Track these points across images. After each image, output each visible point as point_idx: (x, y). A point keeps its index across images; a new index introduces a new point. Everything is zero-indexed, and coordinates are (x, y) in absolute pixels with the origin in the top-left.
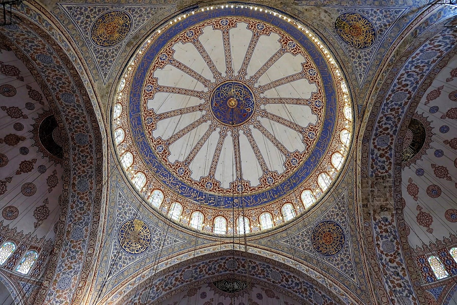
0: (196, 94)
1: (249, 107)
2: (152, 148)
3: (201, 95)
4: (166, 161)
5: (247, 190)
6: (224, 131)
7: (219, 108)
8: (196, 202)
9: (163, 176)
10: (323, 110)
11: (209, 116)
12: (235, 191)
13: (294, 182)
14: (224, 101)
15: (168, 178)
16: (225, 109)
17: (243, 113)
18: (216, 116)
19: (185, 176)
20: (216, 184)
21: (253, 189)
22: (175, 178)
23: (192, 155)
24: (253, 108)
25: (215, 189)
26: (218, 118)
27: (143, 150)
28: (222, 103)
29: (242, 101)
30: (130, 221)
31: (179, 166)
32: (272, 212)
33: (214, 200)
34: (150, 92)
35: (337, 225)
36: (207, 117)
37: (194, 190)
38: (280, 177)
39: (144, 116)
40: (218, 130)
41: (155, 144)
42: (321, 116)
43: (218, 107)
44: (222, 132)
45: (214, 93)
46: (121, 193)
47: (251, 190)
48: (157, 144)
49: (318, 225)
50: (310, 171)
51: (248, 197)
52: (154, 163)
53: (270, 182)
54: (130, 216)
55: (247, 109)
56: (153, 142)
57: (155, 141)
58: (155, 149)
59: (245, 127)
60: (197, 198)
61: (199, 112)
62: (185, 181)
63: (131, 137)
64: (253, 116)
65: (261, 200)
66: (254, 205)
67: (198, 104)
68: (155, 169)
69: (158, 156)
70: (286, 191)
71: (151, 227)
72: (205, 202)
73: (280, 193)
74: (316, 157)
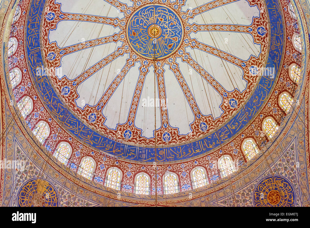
0: (109, 21)
1: (176, 35)
2: (56, 91)
3: (115, 22)
4: (73, 105)
5: (175, 139)
6: (145, 67)
7: (139, 38)
8: (113, 156)
9: (71, 124)
10: (268, 38)
11: (126, 48)
12: (161, 140)
13: (234, 128)
14: (144, 28)
15: (76, 127)
16: (146, 38)
17: (169, 44)
18: (135, 48)
19: (98, 123)
20: (137, 133)
21: (183, 138)
22: (85, 126)
23: (106, 98)
24: (181, 37)
25: (136, 139)
26: (137, 51)
27: (44, 93)
28: (142, 31)
29: (167, 28)
30: (31, 181)
31: (90, 112)
32: (207, 165)
33: (135, 153)
34: (52, 21)
35: (286, 181)
36: (123, 50)
37: (109, 140)
38: (215, 123)
39: (45, 51)
40: (138, 65)
41: (59, 85)
42: (264, 46)
43: (137, 37)
44: (142, 68)
45: (132, 19)
46: (20, 148)
47: (180, 139)
48: (62, 85)
49: (262, 181)
50: (252, 114)
51: (176, 147)
52: (59, 109)
53: (204, 128)
54: (32, 175)
55: (173, 39)
56: (56, 82)
57: (59, 81)
58: (60, 92)
59: (171, 60)
60: (114, 151)
61: (113, 44)
62: (98, 130)
63: (30, 78)
64: (180, 47)
65: (192, 152)
66: (184, 158)
67: (112, 34)
68: (61, 116)
69: (64, 99)
70: (224, 140)
71: (57, 188)
72: (124, 155)
73: (216, 142)
74: (260, 97)
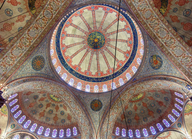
2: (61, 33)
3: (90, 29)
4: (62, 41)
6: (86, 47)
9: (57, 46)
10: (121, 68)
13: (95, 80)
18: (88, 40)
19: (64, 51)
20: (71, 61)
21: (81, 72)
22: (60, 49)
23: (70, 46)
24: (101, 48)
25: (69, 63)
30: (41, 56)
31: (64, 46)
33: (67, 67)
34: (78, 14)
35: (102, 104)
37: (63, 58)
39: (68, 20)
40: (85, 44)
49: (96, 100)
50: (102, 81)
51: (78, 73)
52: (58, 39)
53: (88, 74)
55: (99, 46)
59: (93, 51)
60: (62, 62)
61: (84, 34)
62: (62, 53)
64: (98, 50)
65: (81, 78)
66: (78, 78)
67: (86, 31)
69: (61, 37)
70: (91, 81)
72: (64, 65)
73: (88, 80)
74: (107, 79)
